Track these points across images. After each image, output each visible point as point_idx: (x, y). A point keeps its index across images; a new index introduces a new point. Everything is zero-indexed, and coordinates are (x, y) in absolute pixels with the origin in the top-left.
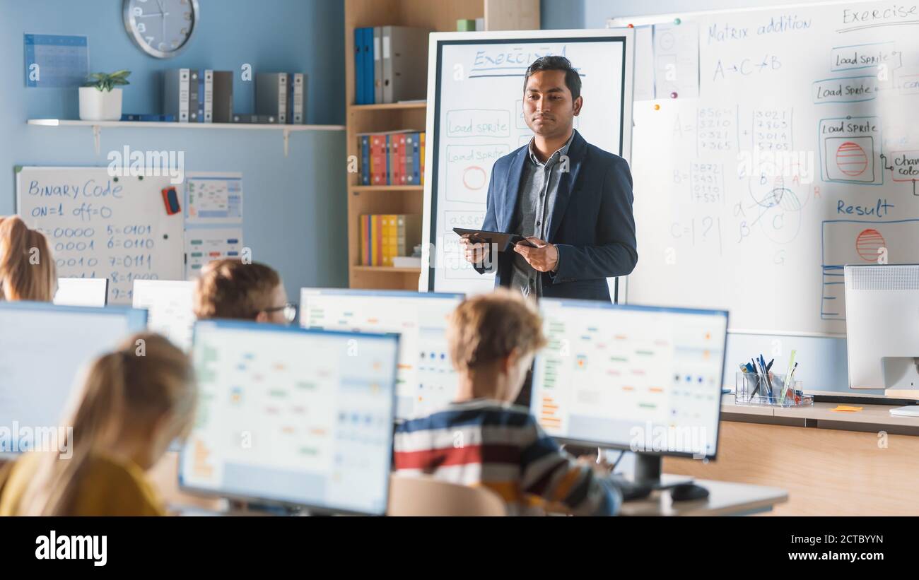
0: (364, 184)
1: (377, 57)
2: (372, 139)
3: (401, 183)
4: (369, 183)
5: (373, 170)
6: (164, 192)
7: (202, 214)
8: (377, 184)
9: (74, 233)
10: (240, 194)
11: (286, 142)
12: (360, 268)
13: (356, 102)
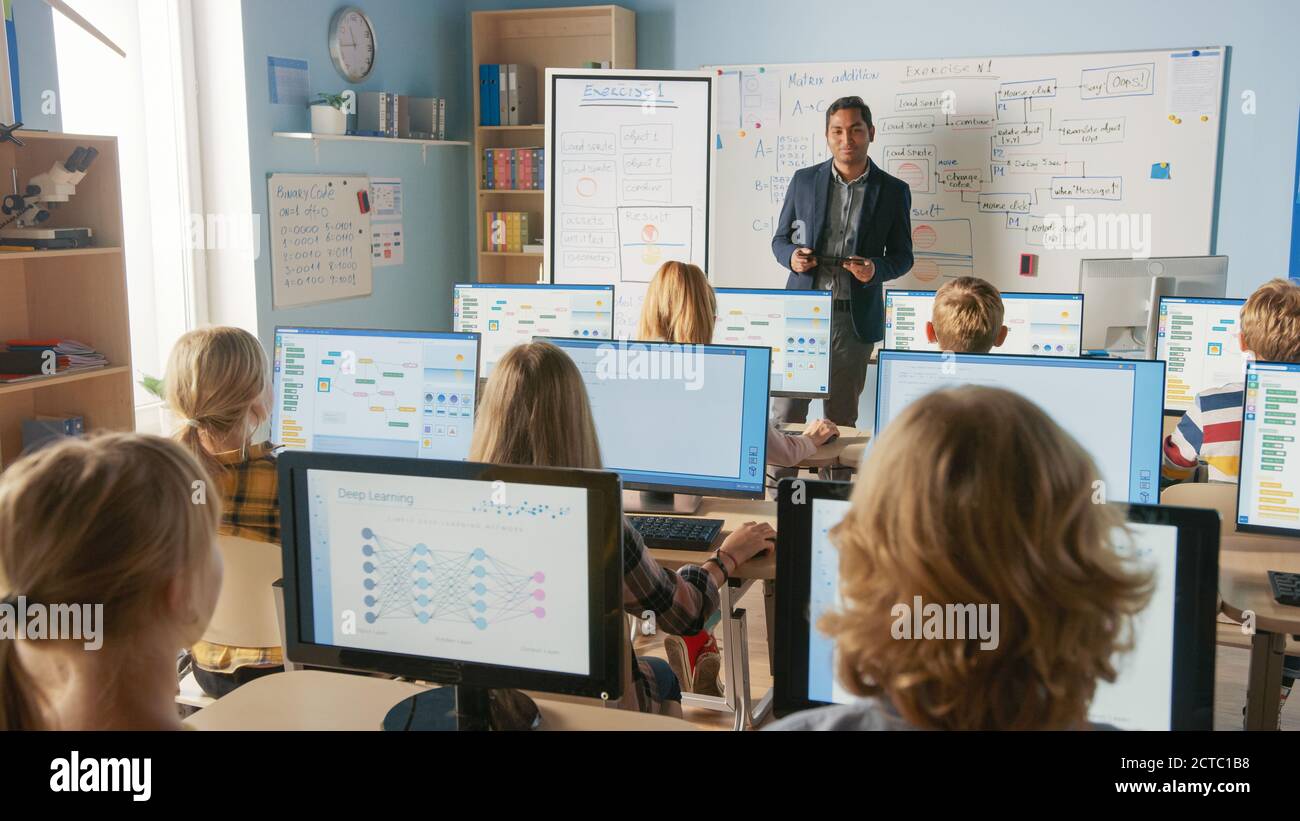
0: (489, 188)
1: (503, 87)
2: (496, 153)
3: (526, 188)
4: (493, 188)
5: (496, 176)
6: (358, 194)
7: (380, 212)
8: (501, 188)
9: (306, 230)
10: (400, 196)
11: (424, 153)
12: (485, 253)
13: (482, 124)
